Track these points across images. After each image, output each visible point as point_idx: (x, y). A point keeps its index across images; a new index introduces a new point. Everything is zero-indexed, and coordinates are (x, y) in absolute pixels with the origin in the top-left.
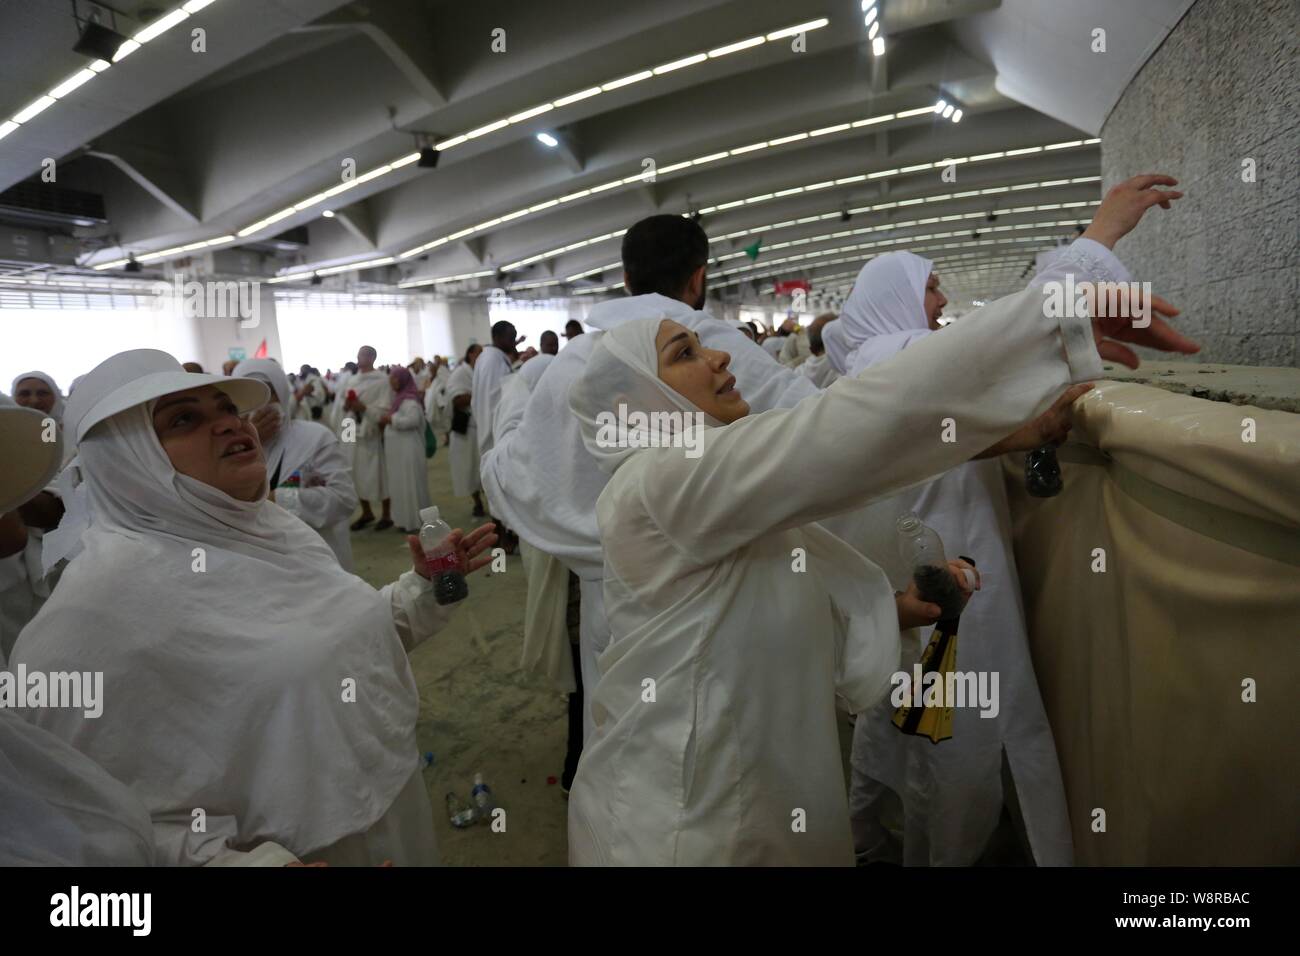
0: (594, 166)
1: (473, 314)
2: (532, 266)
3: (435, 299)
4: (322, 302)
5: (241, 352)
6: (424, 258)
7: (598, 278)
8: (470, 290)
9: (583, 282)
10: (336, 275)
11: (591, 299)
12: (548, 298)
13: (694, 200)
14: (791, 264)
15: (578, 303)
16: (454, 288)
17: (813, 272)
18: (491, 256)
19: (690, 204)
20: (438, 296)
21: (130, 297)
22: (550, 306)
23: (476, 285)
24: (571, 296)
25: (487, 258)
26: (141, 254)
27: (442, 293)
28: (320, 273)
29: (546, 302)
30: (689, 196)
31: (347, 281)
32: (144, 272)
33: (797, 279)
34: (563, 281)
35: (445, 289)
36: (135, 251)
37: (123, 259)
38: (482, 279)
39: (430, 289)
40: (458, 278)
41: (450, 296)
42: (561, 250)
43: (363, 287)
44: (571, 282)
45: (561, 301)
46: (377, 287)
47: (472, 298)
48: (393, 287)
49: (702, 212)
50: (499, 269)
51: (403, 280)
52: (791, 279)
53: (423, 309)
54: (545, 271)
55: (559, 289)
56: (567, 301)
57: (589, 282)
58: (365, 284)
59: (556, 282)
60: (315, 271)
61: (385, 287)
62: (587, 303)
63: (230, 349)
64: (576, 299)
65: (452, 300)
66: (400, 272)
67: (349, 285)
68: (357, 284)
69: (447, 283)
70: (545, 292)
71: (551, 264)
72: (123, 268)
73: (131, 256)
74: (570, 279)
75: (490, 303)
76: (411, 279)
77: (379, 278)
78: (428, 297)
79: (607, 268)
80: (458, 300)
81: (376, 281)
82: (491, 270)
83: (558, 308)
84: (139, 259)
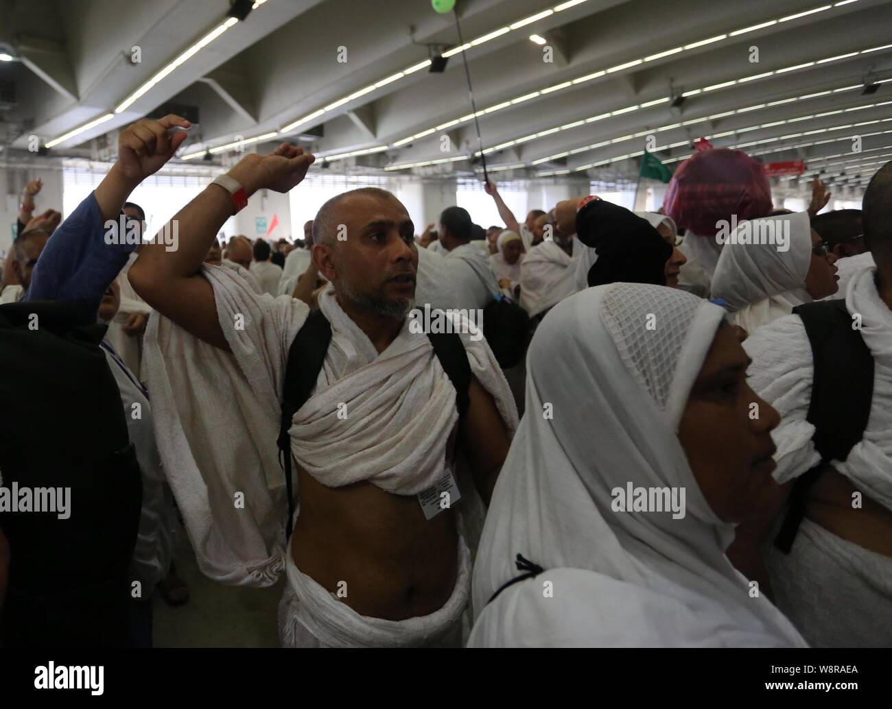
0: (579, 60)
1: (443, 193)
2: (501, 152)
3: (411, 180)
4: (323, 182)
5: (264, 221)
6: (410, 146)
7: (562, 162)
8: (444, 172)
9: (549, 165)
10: (338, 161)
11: (551, 181)
12: (511, 180)
13: (678, 83)
14: (783, 142)
15: (539, 185)
16: (430, 171)
17: (809, 151)
18: (468, 143)
19: (672, 88)
20: (414, 178)
21: (196, 179)
22: (512, 188)
23: (449, 168)
24: (535, 178)
25: (464, 146)
26: (213, 148)
27: (419, 174)
28: (328, 159)
29: (508, 184)
30: (672, 80)
31: (346, 165)
32: (215, 160)
33: (789, 159)
34: (529, 164)
35: (422, 172)
36: (210, 145)
37: (203, 151)
38: (455, 163)
39: (407, 172)
40: (435, 162)
41: (426, 178)
42: (533, 137)
43: (357, 170)
44: (536, 166)
45: (522, 182)
46: (368, 170)
47: (442, 179)
48: (381, 169)
49: (685, 95)
50: (473, 155)
51: (390, 163)
52: (781, 160)
53: (401, 189)
54: (513, 156)
55: (523, 172)
56: (528, 182)
57: (553, 166)
58: (359, 167)
59: (522, 166)
60: (324, 158)
61: (374, 170)
62: (547, 185)
63: (257, 218)
64: (536, 181)
65: (425, 181)
66: (387, 157)
67: (347, 169)
68: (354, 167)
69: (424, 167)
70: (510, 174)
71: (519, 149)
72: (202, 158)
73: (208, 149)
74: (535, 163)
75: (458, 184)
76: (396, 163)
77: (371, 163)
78: (406, 178)
79: (573, 152)
80: (432, 181)
81: (368, 166)
82: (466, 155)
83: (519, 189)
84: (211, 151)
